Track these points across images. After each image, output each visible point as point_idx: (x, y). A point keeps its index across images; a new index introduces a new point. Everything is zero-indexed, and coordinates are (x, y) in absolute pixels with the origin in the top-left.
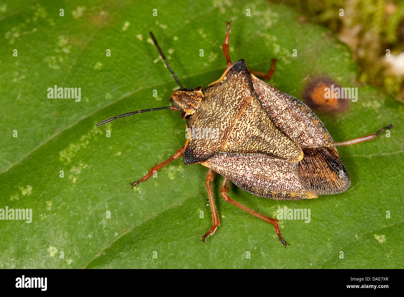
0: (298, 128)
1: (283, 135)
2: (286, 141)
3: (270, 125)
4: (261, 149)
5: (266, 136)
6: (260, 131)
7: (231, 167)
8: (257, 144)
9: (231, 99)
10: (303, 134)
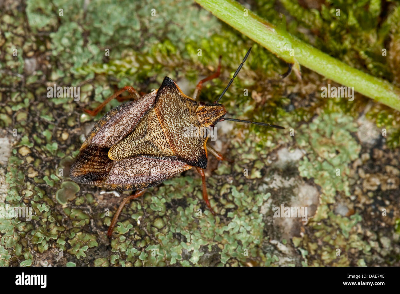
0: (131, 170)
1: (132, 155)
2: (127, 154)
3: (146, 150)
4: (134, 133)
5: (140, 142)
6: (147, 141)
7: (140, 106)
8: (140, 132)
9: (182, 137)
10: (124, 170)
